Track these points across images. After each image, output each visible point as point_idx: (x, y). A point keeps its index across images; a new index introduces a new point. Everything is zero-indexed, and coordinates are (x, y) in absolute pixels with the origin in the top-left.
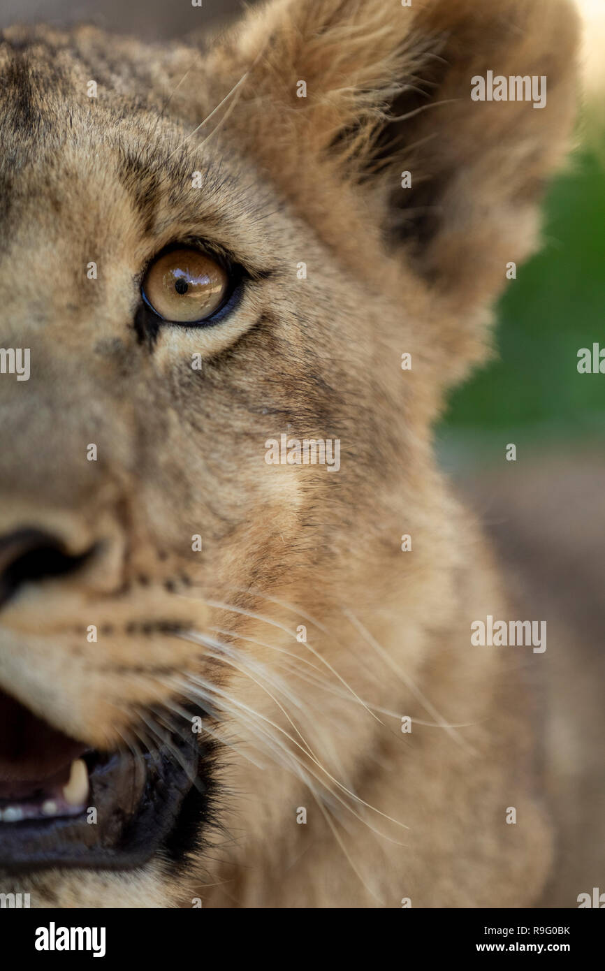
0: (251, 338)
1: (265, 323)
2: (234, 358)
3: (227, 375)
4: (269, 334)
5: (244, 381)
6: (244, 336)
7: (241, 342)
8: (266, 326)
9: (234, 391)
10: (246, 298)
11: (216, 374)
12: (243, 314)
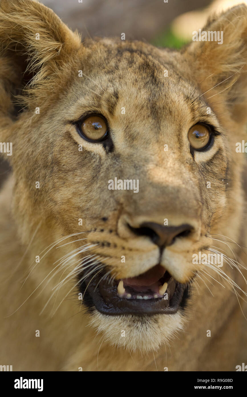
0: (217, 156)
1: (220, 151)
2: (213, 163)
3: (212, 168)
4: (221, 154)
5: (216, 170)
6: (215, 155)
7: (214, 157)
8: (221, 152)
9: (214, 174)
10: (215, 143)
11: (209, 168)
12: (214, 148)
